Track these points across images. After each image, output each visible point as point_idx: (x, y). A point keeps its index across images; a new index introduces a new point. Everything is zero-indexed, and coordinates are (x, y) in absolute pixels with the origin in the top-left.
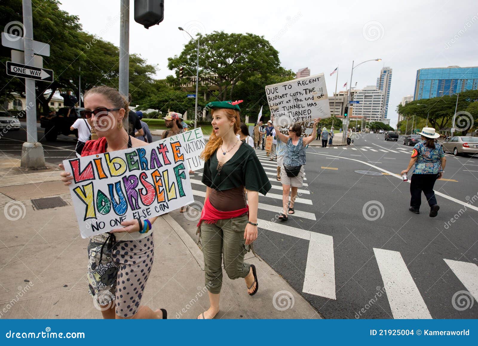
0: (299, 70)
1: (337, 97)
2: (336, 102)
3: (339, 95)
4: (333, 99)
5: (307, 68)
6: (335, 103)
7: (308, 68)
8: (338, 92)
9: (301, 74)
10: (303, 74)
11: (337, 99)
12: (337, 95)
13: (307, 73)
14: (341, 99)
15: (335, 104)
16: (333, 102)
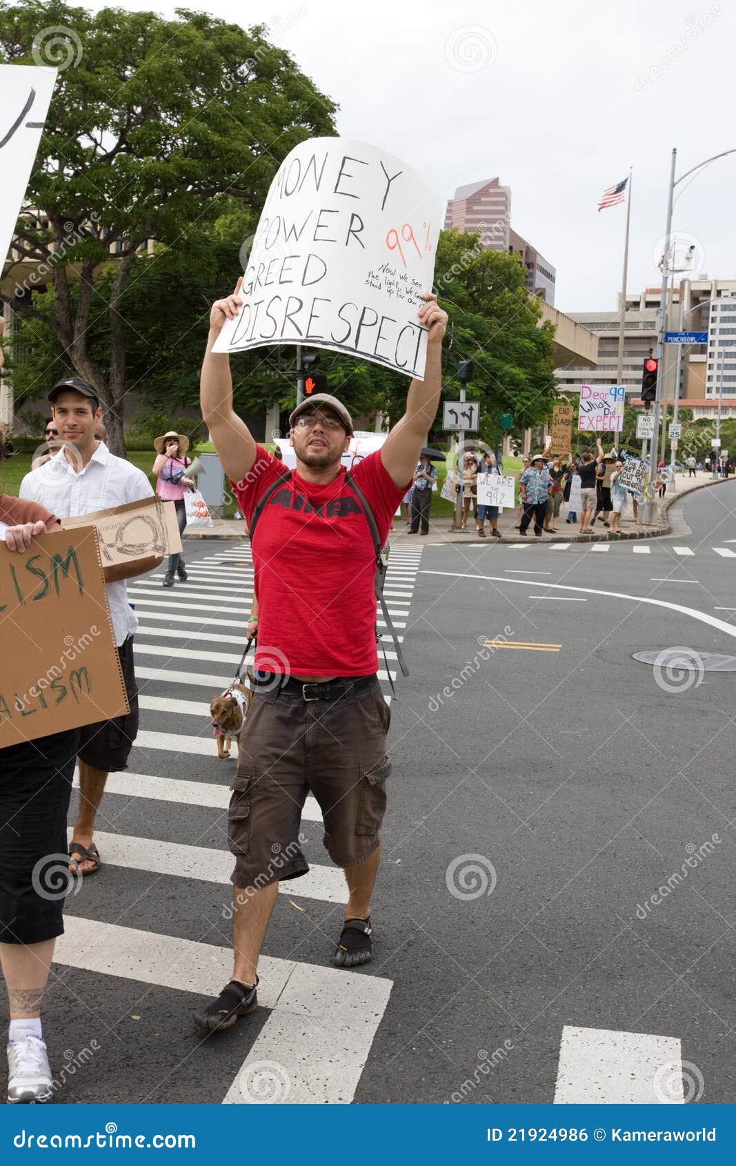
0: (459, 190)
1: (632, 316)
2: (627, 338)
3: (642, 305)
4: (615, 325)
5: (495, 182)
6: (621, 341)
7: (502, 183)
8: (634, 293)
9: (469, 211)
10: (475, 208)
11: (633, 325)
12: (637, 304)
13: (495, 203)
14: (652, 324)
15: (621, 346)
16: (617, 339)
